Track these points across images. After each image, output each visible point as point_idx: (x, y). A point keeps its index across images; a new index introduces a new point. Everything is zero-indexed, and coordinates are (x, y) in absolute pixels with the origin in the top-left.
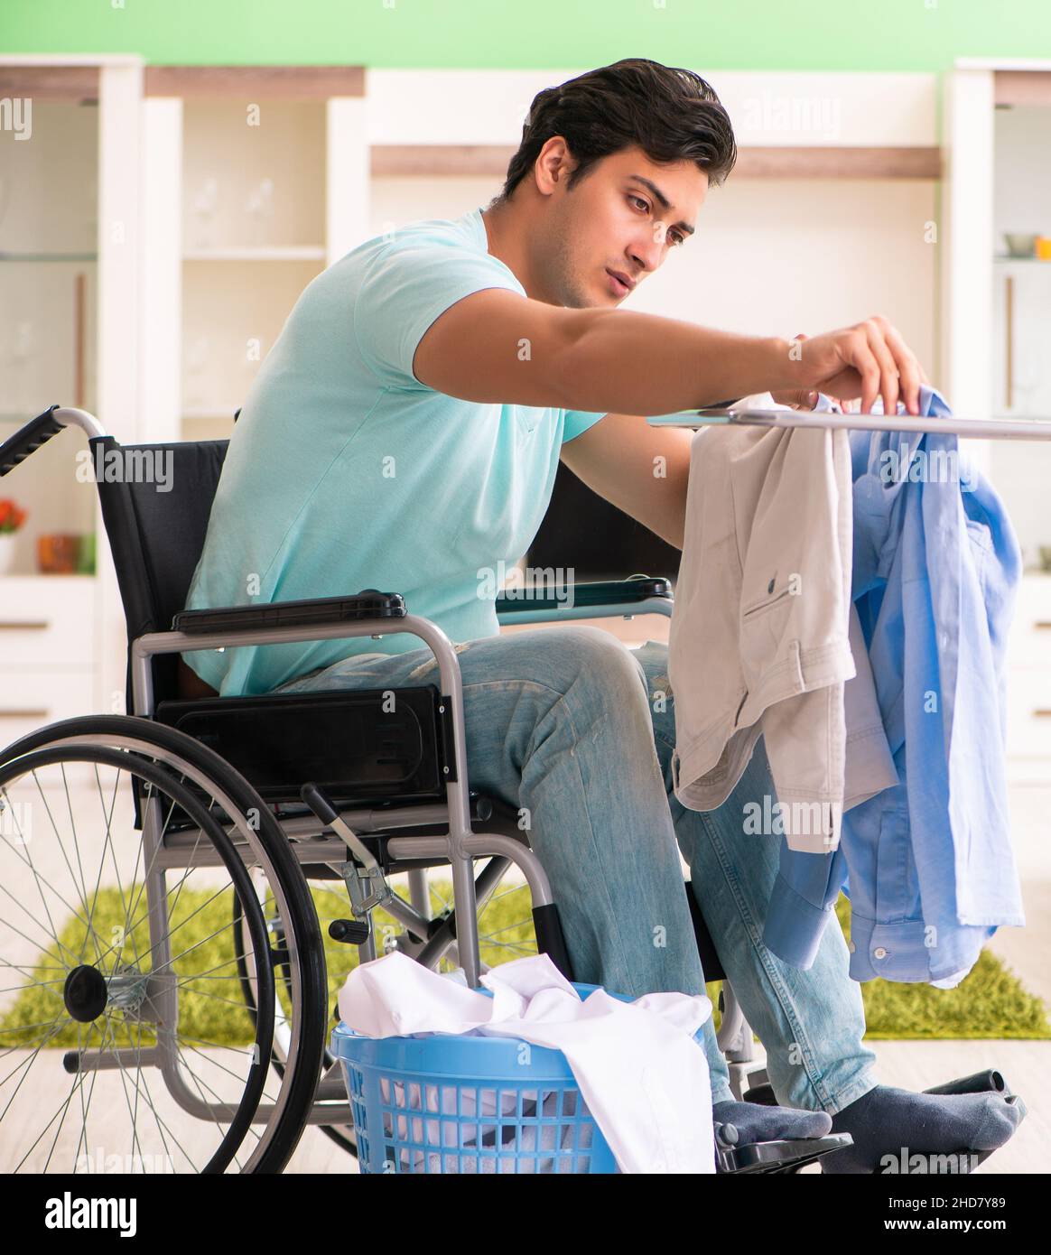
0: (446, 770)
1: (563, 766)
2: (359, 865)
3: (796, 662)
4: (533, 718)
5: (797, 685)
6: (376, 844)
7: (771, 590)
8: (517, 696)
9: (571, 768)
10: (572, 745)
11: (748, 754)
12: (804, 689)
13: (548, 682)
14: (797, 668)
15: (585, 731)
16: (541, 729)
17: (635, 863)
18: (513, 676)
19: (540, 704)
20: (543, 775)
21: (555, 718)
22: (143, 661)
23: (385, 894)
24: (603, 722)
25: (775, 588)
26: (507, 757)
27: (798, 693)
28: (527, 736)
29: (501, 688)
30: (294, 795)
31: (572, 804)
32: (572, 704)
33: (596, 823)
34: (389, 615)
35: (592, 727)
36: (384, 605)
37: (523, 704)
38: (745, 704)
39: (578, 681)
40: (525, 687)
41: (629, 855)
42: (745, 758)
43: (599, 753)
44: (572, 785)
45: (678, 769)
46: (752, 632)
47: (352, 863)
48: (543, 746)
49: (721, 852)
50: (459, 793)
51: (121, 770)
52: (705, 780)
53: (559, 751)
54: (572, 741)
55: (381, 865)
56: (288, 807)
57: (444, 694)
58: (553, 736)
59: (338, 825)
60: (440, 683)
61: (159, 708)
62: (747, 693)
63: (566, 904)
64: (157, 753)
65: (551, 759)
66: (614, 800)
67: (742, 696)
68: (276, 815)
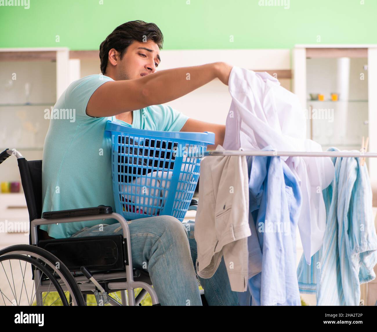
0: (125, 261)
1: (161, 260)
2: (99, 291)
3: (232, 231)
4: (151, 245)
5: (233, 239)
6: (104, 285)
7: (224, 208)
8: (146, 238)
9: (164, 261)
10: (163, 253)
11: (220, 260)
12: (235, 240)
13: (155, 233)
14: (232, 233)
15: (167, 248)
16: (154, 248)
17: (184, 290)
18: (145, 232)
19: (153, 240)
20: (155, 263)
21: (158, 245)
22: (34, 227)
23: (107, 300)
24: (173, 246)
25: (225, 208)
26: (144, 257)
27: (233, 241)
28: (150, 250)
29: (141, 235)
30: (78, 269)
31: (164, 272)
32: (163, 240)
33: (172, 278)
34: (107, 213)
35: (170, 247)
36: (106, 210)
37: (148, 240)
38: (218, 245)
39: (165, 233)
40: (149, 235)
41: (182, 287)
42: (219, 261)
43: (172, 255)
44: (164, 266)
45: (198, 265)
46: (219, 221)
47: (97, 291)
48: (155, 254)
49: (213, 285)
50: (129, 269)
51: (27, 262)
52: (207, 269)
53: (160, 255)
54: (164, 251)
55: (106, 291)
56: (78, 273)
57: (124, 238)
58: (157, 250)
59: (92, 279)
60: (123, 234)
61: (39, 243)
62: (218, 241)
63: (163, 303)
64: (38, 256)
65: (157, 258)
66: (177, 270)
67: (216, 242)
68: (74, 275)
